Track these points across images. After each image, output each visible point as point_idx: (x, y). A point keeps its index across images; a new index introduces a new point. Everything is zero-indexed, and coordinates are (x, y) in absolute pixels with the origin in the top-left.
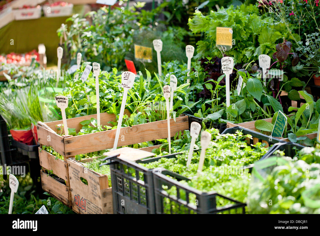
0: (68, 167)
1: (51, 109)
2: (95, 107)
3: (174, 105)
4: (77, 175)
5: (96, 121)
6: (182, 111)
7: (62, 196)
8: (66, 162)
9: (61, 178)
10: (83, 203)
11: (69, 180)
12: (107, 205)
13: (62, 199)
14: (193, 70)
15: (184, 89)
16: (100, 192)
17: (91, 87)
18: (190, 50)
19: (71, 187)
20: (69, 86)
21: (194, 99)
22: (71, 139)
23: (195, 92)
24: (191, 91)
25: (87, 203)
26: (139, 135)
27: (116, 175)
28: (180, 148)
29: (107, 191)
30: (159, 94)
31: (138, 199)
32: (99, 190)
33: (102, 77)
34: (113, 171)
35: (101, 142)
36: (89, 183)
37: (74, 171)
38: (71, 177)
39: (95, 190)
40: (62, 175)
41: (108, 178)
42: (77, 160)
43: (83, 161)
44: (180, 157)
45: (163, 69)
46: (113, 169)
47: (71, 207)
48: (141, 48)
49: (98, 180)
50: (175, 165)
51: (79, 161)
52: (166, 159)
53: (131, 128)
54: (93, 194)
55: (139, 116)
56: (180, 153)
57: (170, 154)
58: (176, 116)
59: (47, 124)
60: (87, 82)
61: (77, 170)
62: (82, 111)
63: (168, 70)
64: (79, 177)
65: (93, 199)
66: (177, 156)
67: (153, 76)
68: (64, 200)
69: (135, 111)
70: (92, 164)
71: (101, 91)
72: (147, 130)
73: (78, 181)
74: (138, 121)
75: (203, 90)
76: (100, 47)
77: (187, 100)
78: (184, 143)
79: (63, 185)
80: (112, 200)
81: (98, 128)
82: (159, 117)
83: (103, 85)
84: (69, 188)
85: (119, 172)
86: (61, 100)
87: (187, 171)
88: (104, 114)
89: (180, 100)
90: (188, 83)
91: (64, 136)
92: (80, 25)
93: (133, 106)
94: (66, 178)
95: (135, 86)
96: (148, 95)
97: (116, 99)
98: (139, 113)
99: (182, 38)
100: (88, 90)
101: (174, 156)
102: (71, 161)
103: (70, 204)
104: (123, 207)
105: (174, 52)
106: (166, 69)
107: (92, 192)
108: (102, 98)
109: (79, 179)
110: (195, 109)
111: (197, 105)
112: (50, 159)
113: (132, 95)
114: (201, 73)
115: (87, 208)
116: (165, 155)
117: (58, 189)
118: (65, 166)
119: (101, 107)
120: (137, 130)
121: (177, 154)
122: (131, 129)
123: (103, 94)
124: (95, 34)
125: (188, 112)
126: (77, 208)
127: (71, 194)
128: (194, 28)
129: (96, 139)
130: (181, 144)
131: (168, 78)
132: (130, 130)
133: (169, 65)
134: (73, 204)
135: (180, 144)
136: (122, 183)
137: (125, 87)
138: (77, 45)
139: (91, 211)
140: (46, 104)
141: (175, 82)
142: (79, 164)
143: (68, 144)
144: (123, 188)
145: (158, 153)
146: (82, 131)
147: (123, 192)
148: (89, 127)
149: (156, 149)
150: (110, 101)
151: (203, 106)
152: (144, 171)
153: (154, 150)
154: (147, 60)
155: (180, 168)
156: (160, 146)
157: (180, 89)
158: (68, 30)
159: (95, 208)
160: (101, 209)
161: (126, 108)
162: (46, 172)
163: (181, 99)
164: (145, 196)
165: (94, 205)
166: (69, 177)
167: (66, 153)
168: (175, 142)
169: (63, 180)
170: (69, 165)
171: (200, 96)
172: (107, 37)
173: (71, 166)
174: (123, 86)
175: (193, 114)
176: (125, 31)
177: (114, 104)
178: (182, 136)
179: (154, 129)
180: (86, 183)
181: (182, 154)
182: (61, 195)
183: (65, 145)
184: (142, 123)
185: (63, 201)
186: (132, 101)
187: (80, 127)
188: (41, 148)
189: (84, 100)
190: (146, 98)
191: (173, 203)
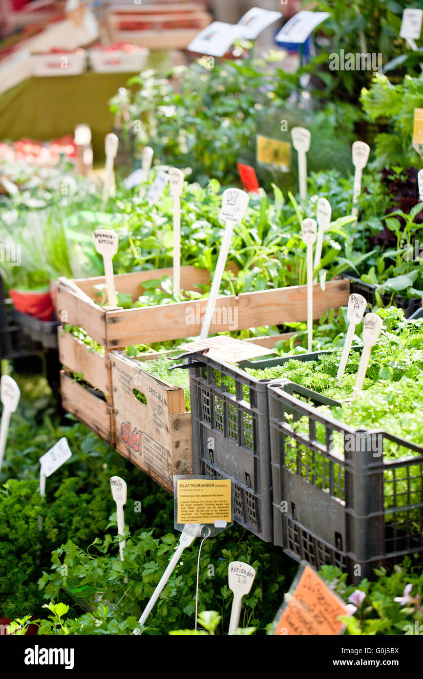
0: (111, 368)
1: (87, 255)
2: (170, 254)
3: (322, 257)
4: (126, 383)
5: (172, 281)
6: (339, 270)
7: (98, 423)
8: (108, 358)
9: (97, 390)
10: (136, 438)
11: (112, 394)
12: (181, 444)
13: (98, 428)
14: (365, 190)
15: (346, 227)
16: (169, 419)
17: (165, 215)
18: (360, 152)
19: (116, 407)
20: (123, 211)
21: (364, 247)
22: (119, 316)
23: (367, 234)
24: (360, 232)
25: (143, 438)
26: (252, 312)
27: (199, 388)
28: (331, 342)
29: (182, 418)
30: (296, 235)
31: (238, 437)
32: (167, 415)
33: (189, 197)
34: (196, 381)
35: (176, 322)
36: (148, 401)
37: (122, 377)
38: (117, 388)
39: (160, 415)
40: (100, 383)
41: (185, 393)
42: (128, 355)
43: (140, 357)
44: (326, 359)
45: (309, 185)
46: (194, 376)
47: (115, 445)
48: (269, 144)
49: (164, 396)
50: (315, 374)
51: (133, 358)
52: (297, 363)
53: (237, 298)
54: (155, 421)
55: (256, 276)
56: (327, 351)
57: (309, 352)
58: (328, 279)
59: (78, 284)
60: (159, 205)
61: (127, 375)
62: (147, 261)
63: (320, 188)
64: (130, 389)
65: (154, 432)
66: (320, 357)
67: (287, 201)
68: (102, 431)
69: (248, 265)
70: (158, 366)
71: (184, 223)
72: (268, 304)
73: (128, 395)
74: (254, 286)
75: (382, 231)
76: (192, 137)
77: (349, 249)
78: (338, 332)
79: (101, 401)
80: (191, 435)
81: (175, 295)
82: (295, 280)
83: (189, 212)
84: (111, 409)
85: (205, 382)
86: (103, 238)
87: (337, 387)
88: (189, 269)
89: (334, 249)
90: (353, 217)
91: (106, 308)
92: (155, 92)
93: (246, 255)
94: (108, 389)
95: (251, 216)
96: (275, 235)
97: (212, 241)
98: (256, 270)
99: (351, 127)
100: (160, 221)
101: (314, 357)
102: (117, 357)
103: (113, 439)
104: (211, 450)
105: (333, 154)
106: (315, 187)
107: (153, 417)
108: (186, 237)
109: (132, 392)
110: (364, 268)
111: (368, 259)
112: (78, 352)
113: (244, 235)
114: (380, 198)
115: (142, 448)
116: (299, 353)
117: (92, 410)
118: (107, 366)
119: (183, 255)
120: (248, 304)
121: (320, 354)
122: (237, 301)
123: (186, 231)
124: (182, 112)
125: (349, 272)
126: (126, 447)
127: (114, 421)
128: (372, 108)
129: (168, 316)
130: (332, 334)
131: (315, 204)
132: (234, 302)
133: (320, 178)
134: (118, 440)
135: (330, 333)
136: (209, 404)
137: (228, 220)
138: (148, 131)
139: (151, 455)
140: (80, 244)
141: (326, 212)
142: (133, 364)
143: (114, 325)
144: (212, 415)
145: (287, 350)
146: (143, 299)
147: (211, 420)
148: (158, 291)
149: (283, 341)
150: (201, 245)
151: (381, 262)
152: (252, 383)
153: (280, 343)
154: (280, 168)
155: (324, 381)
156: (292, 335)
157: (338, 226)
158: (132, 101)
159: (158, 448)
160: (168, 452)
161: (232, 259)
162: (72, 376)
163: (337, 246)
164: (251, 430)
165: (157, 444)
166: (112, 388)
167: (108, 340)
168: (321, 328)
169: (101, 392)
170: (114, 364)
171: (376, 242)
172: (205, 117)
173: (116, 365)
174: (225, 217)
175: (359, 277)
176: (240, 108)
177: (208, 250)
178: (335, 317)
179: (282, 301)
180: (143, 400)
181: (329, 353)
182: (96, 421)
183: (108, 325)
184: (259, 289)
185: (100, 433)
186: (244, 245)
187: (141, 291)
188: (64, 328)
189: (151, 241)
190: (271, 241)
191: (302, 447)
